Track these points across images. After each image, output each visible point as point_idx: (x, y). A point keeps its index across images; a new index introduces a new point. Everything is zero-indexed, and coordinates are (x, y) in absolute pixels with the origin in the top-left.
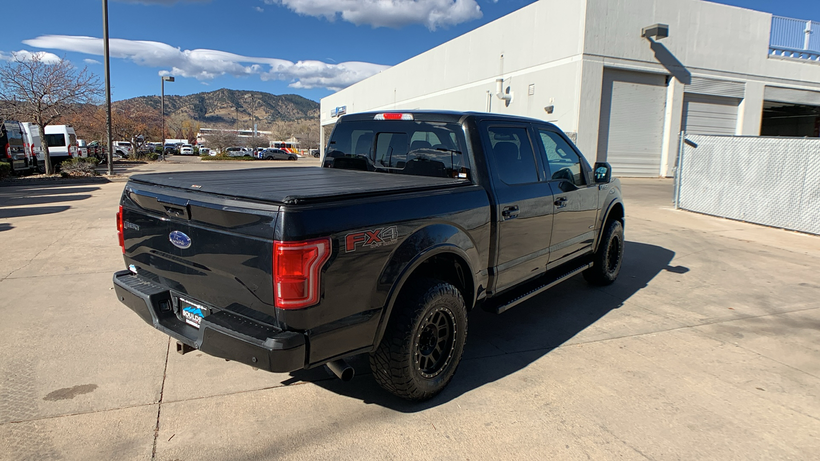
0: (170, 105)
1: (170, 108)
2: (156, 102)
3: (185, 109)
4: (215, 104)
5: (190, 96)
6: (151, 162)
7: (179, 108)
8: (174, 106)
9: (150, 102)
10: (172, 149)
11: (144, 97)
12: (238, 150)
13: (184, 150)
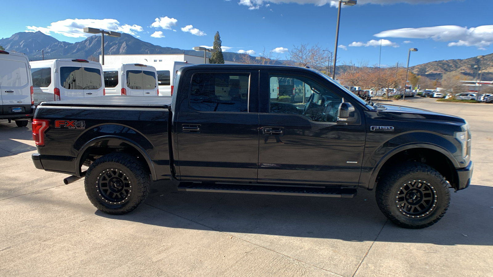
0: (453, 66)
1: (452, 68)
2: (444, 64)
3: (463, 68)
4: (488, 63)
5: (469, 59)
6: (395, 100)
7: (459, 67)
8: (456, 66)
9: (439, 65)
10: (428, 93)
11: (436, 61)
12: (467, 95)
13: (437, 94)
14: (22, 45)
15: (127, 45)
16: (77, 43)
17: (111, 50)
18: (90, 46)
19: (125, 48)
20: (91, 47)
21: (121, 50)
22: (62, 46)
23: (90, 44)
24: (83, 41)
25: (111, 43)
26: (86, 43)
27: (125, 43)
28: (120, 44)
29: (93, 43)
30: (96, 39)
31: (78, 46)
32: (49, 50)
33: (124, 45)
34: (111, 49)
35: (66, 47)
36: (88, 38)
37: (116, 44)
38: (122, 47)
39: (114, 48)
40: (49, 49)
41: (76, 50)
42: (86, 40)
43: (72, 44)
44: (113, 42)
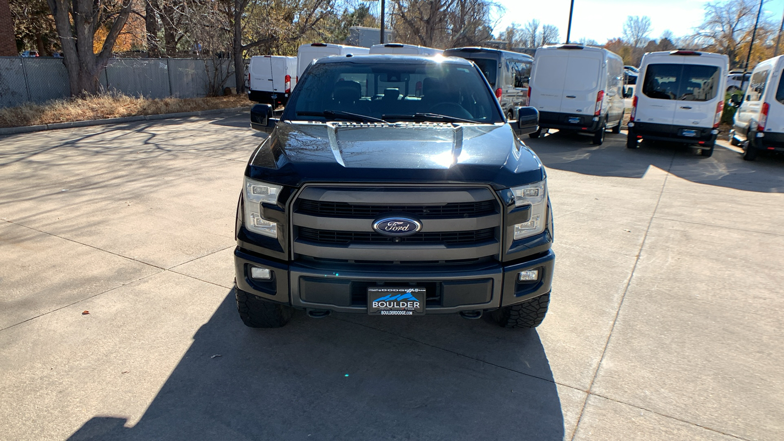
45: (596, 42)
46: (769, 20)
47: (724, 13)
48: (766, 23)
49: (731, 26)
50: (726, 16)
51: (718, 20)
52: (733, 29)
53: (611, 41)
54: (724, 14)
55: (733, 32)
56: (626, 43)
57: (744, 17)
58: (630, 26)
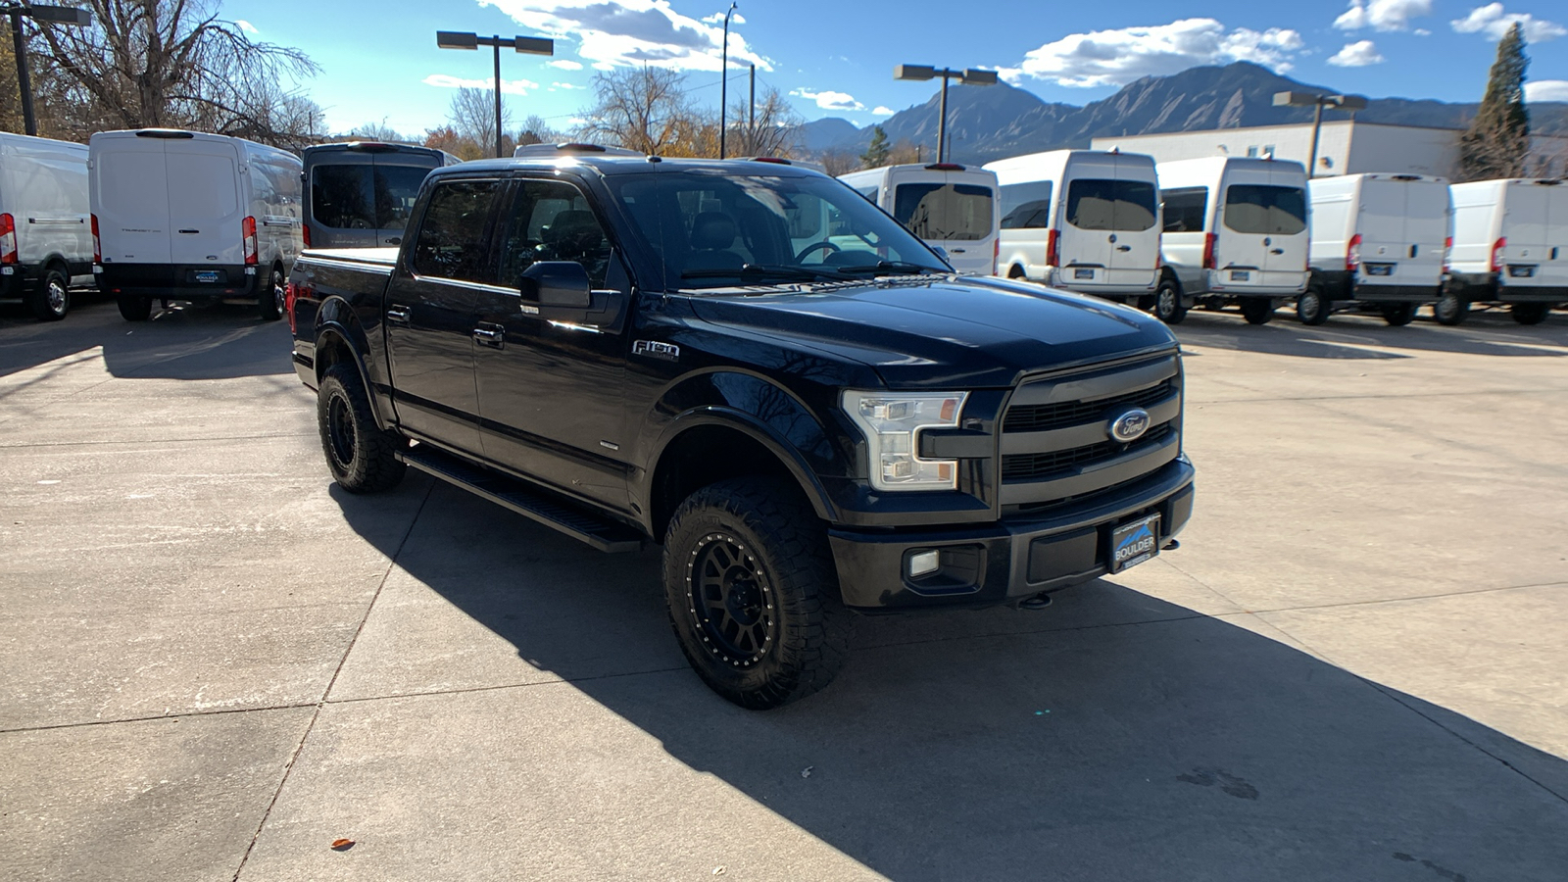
14: (953, 121)
15: (1245, 100)
16: (1092, 106)
17: (1194, 119)
18: (1130, 111)
19: (1239, 111)
20: (1133, 114)
21: (1223, 119)
22: (1050, 116)
23: (1129, 106)
24: (1110, 98)
25: (1195, 99)
26: (1120, 102)
27: (1239, 92)
28: (1225, 96)
29: (1138, 102)
30: (1150, 89)
31: (1095, 113)
32: (1016, 132)
33: (1236, 100)
34: (1191, 117)
35: (1062, 120)
36: (1125, 87)
37: (1209, 99)
38: (1228, 109)
39: (1200, 115)
40: (1017, 127)
41: (1086, 127)
42: (1119, 95)
43: (1079, 108)
44: (1201, 95)
45: (398, 136)
46: (692, 108)
47: (628, 93)
48: (689, 113)
49: (641, 114)
50: (632, 97)
51: (619, 104)
52: (645, 120)
53: (434, 134)
54: (629, 95)
55: (646, 125)
56: (464, 138)
57: (655, 100)
58: (467, 107)
